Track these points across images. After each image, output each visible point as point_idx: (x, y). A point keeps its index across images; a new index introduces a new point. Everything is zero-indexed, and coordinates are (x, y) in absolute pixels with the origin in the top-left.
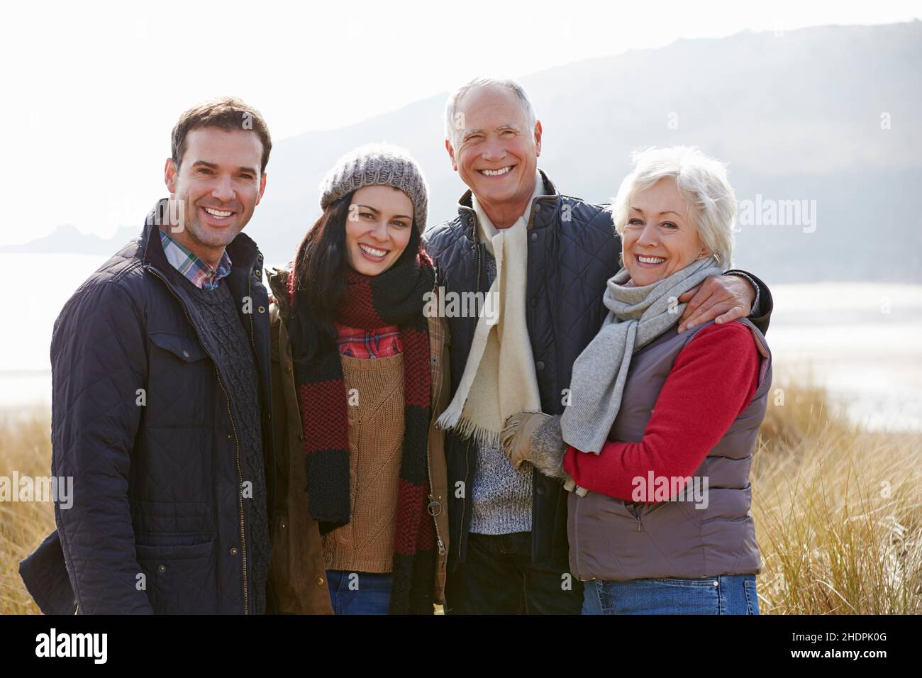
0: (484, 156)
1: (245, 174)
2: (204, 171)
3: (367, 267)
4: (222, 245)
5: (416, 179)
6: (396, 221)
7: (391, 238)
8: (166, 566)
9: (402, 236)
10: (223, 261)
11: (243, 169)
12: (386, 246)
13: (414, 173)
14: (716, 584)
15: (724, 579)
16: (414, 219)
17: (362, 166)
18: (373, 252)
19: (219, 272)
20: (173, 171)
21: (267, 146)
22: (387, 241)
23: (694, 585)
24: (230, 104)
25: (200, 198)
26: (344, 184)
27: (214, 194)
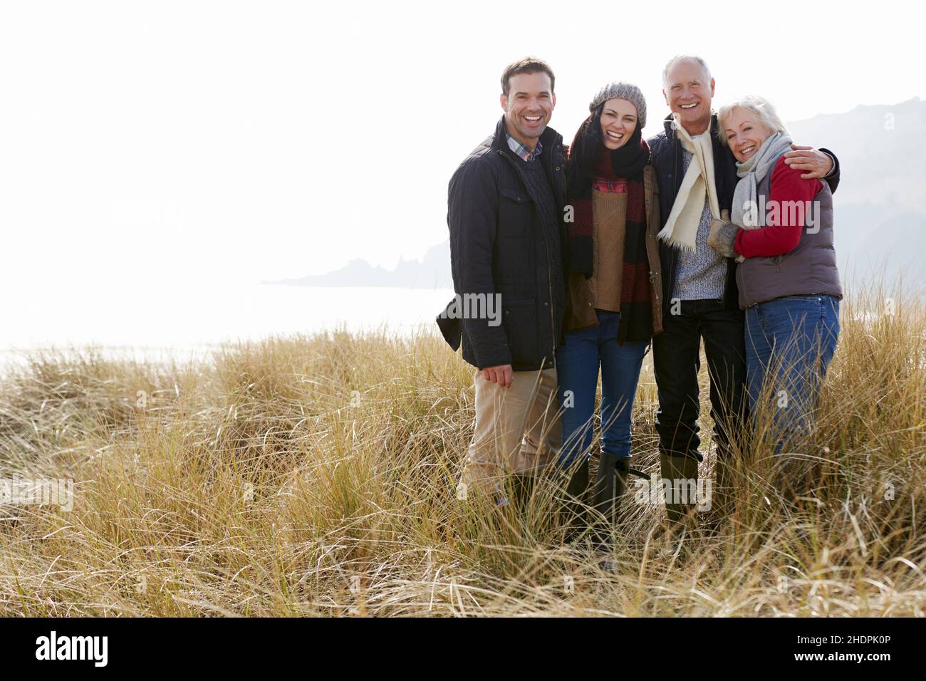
0: (682, 97)
1: (543, 95)
2: (521, 97)
3: (611, 145)
4: (536, 137)
5: (639, 95)
6: (627, 118)
7: (623, 126)
8: (509, 311)
9: (631, 126)
10: (538, 145)
11: (542, 93)
12: (621, 131)
13: (638, 92)
14: (820, 299)
15: (824, 297)
16: (638, 118)
17: (609, 88)
18: (614, 134)
19: (536, 151)
20: (505, 100)
21: (553, 78)
22: (621, 128)
23: (809, 299)
24: (529, 59)
25: (521, 112)
26: (600, 98)
27: (529, 108)
